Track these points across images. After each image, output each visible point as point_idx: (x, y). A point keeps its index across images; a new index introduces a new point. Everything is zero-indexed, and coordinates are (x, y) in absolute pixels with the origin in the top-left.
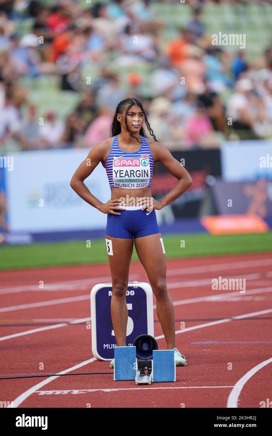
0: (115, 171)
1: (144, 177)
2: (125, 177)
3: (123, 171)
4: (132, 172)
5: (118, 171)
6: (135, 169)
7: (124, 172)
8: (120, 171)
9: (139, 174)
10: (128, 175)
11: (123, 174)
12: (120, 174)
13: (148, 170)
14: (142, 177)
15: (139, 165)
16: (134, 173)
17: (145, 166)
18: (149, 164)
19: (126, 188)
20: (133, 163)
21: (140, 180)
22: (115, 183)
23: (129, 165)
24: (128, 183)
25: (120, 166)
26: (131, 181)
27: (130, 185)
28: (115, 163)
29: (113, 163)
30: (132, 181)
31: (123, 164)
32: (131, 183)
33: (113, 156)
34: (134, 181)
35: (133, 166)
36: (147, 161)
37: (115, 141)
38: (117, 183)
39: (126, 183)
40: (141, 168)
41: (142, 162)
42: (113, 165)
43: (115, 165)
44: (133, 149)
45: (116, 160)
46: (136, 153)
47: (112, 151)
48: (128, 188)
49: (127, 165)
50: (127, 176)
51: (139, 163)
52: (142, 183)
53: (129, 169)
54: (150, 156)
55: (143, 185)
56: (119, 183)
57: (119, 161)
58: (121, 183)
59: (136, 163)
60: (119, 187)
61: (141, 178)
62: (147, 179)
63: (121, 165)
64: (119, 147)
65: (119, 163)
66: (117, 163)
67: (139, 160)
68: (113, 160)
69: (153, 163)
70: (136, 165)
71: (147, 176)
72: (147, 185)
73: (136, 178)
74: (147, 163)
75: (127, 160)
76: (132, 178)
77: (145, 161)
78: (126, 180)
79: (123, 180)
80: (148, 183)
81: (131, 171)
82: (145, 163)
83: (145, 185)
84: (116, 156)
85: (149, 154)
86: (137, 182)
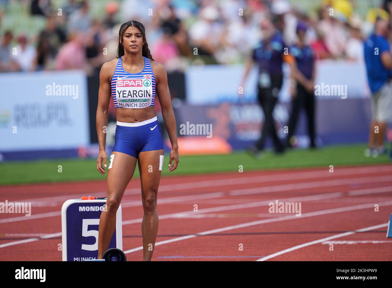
0: (118, 91)
1: (147, 96)
2: (128, 97)
3: (126, 91)
4: (135, 92)
5: (121, 91)
6: (138, 89)
7: (127, 93)
8: (123, 91)
9: (141, 94)
10: (131, 95)
11: (126, 94)
12: (123, 94)
13: (150, 90)
14: (145, 96)
15: (141, 85)
16: (136, 93)
17: (147, 86)
18: (151, 84)
19: (130, 107)
20: (135, 84)
21: (142, 100)
22: (118, 103)
23: (132, 86)
24: (131, 103)
25: (123, 86)
26: (133, 101)
27: (133, 105)
28: (119, 83)
29: (117, 83)
30: (135, 101)
31: (126, 84)
32: (134, 103)
33: (117, 77)
34: (137, 101)
35: (136, 86)
36: (150, 81)
37: (119, 62)
38: (121, 103)
39: (130, 103)
40: (144, 88)
41: (145, 83)
42: (116, 86)
43: (119, 85)
44: (136, 70)
45: (119, 81)
46: (140, 74)
47: (117, 72)
48: (131, 107)
49: (130, 85)
50: (130, 97)
51: (142, 84)
52: (145, 103)
53: (132, 89)
54: (152, 76)
55: (145, 105)
56: (123, 103)
57: (123, 81)
58: (124, 103)
59: (138, 83)
60: (123, 107)
61: (143, 98)
62: (149, 99)
63: (125, 85)
64: (122, 68)
65: (122, 83)
66: (121, 83)
67: (142, 80)
68: (117, 81)
69: (155, 83)
70: (139, 86)
71: (150, 96)
72: (150, 104)
73: (139, 98)
74: (150, 84)
75: (130, 81)
76: (135, 98)
77: (148, 81)
78: (129, 100)
79: (126, 100)
80: (151, 102)
81: (133, 91)
82: (147, 83)
83: (147, 104)
84: (120, 77)
85: (151, 75)
86: (140, 102)
